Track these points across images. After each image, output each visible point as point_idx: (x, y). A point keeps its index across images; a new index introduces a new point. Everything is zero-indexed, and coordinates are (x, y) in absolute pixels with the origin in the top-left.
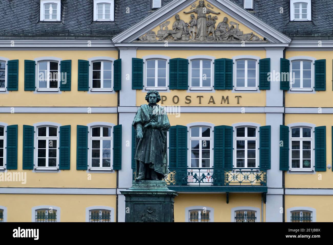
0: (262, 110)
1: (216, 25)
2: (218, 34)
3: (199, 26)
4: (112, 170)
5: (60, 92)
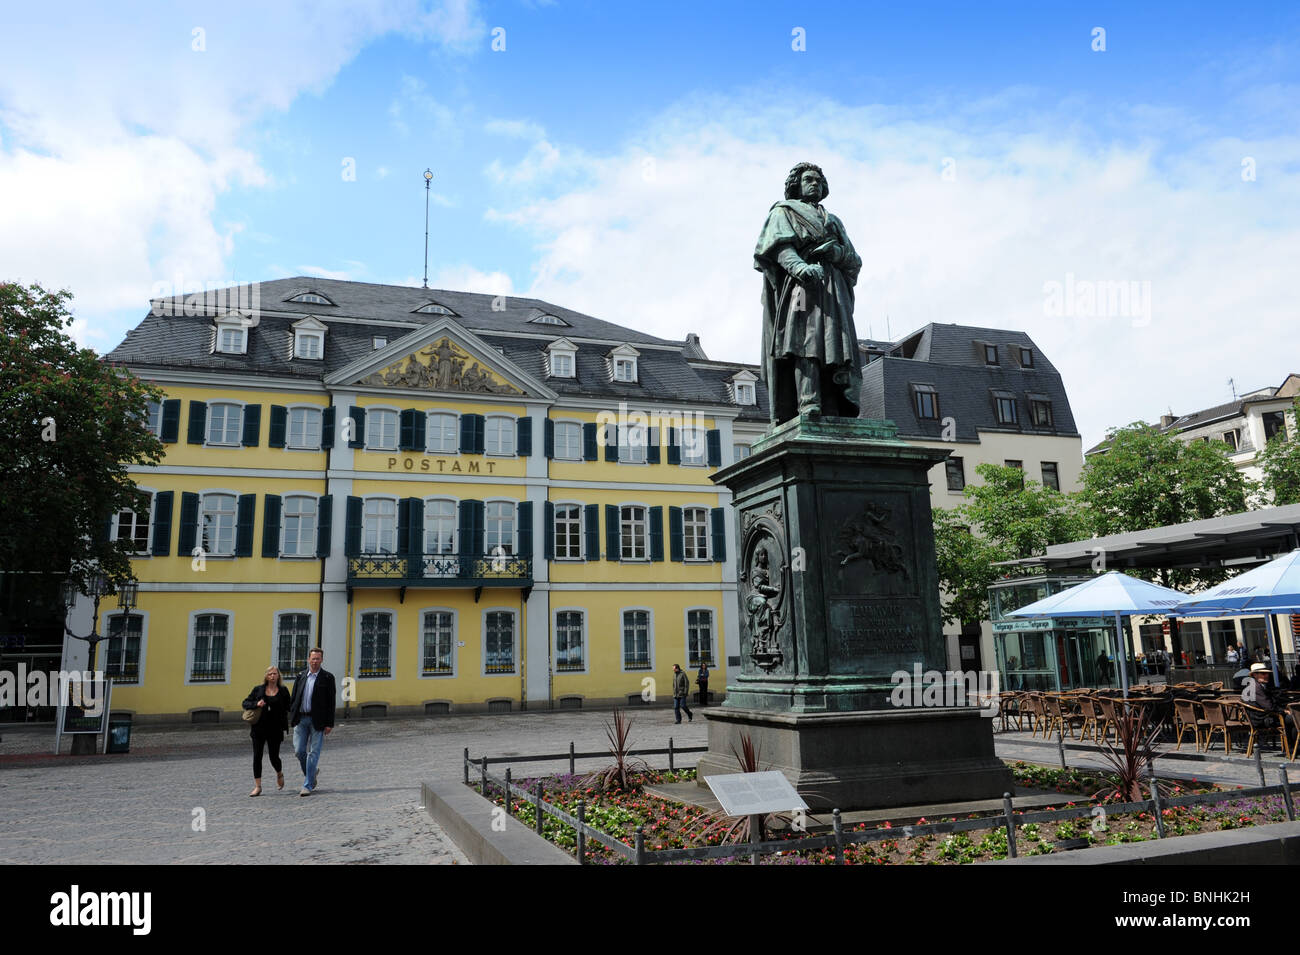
0: (522, 482)
1: (463, 372)
2: (467, 382)
3: (442, 371)
4: (314, 558)
5: (242, 448)
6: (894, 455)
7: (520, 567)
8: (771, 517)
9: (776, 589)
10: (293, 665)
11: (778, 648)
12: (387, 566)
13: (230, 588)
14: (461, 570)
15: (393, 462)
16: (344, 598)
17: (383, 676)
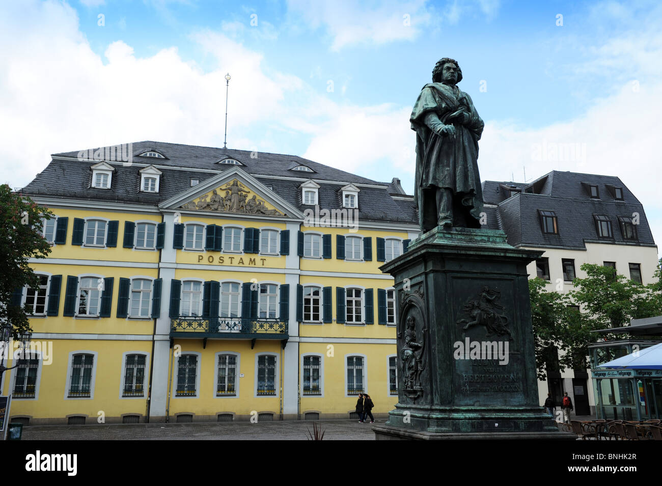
0: (282, 271)
1: (247, 201)
2: (248, 208)
3: (232, 201)
4: (149, 319)
5: (106, 248)
6: (502, 254)
7: (281, 326)
8: (417, 295)
9: (419, 345)
10: (134, 388)
11: (420, 386)
12: (195, 325)
13: (96, 337)
14: (242, 328)
15: (201, 258)
16: (168, 344)
17: (191, 396)
